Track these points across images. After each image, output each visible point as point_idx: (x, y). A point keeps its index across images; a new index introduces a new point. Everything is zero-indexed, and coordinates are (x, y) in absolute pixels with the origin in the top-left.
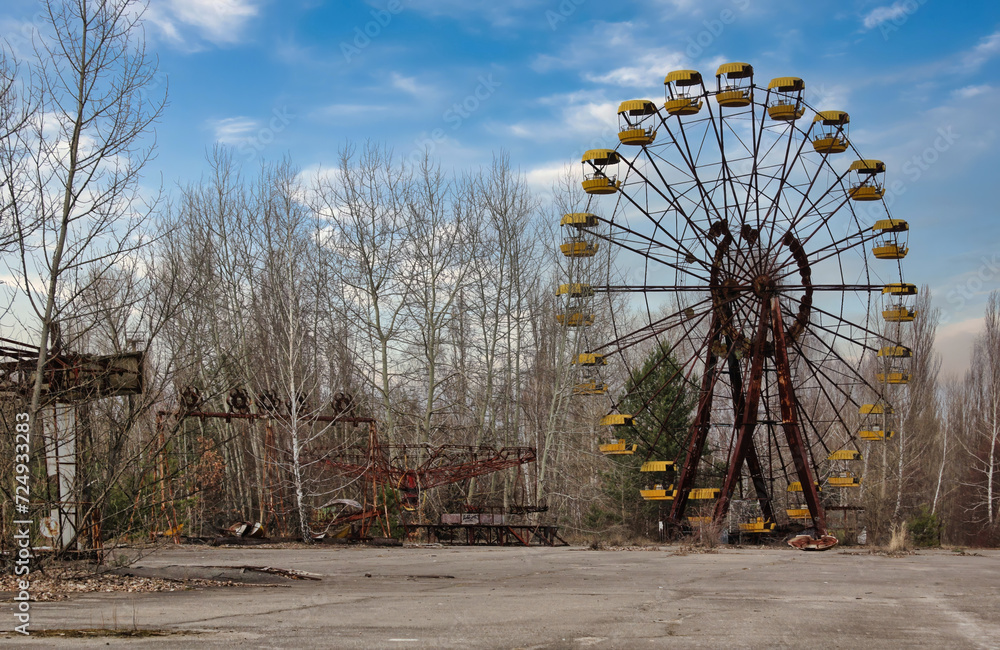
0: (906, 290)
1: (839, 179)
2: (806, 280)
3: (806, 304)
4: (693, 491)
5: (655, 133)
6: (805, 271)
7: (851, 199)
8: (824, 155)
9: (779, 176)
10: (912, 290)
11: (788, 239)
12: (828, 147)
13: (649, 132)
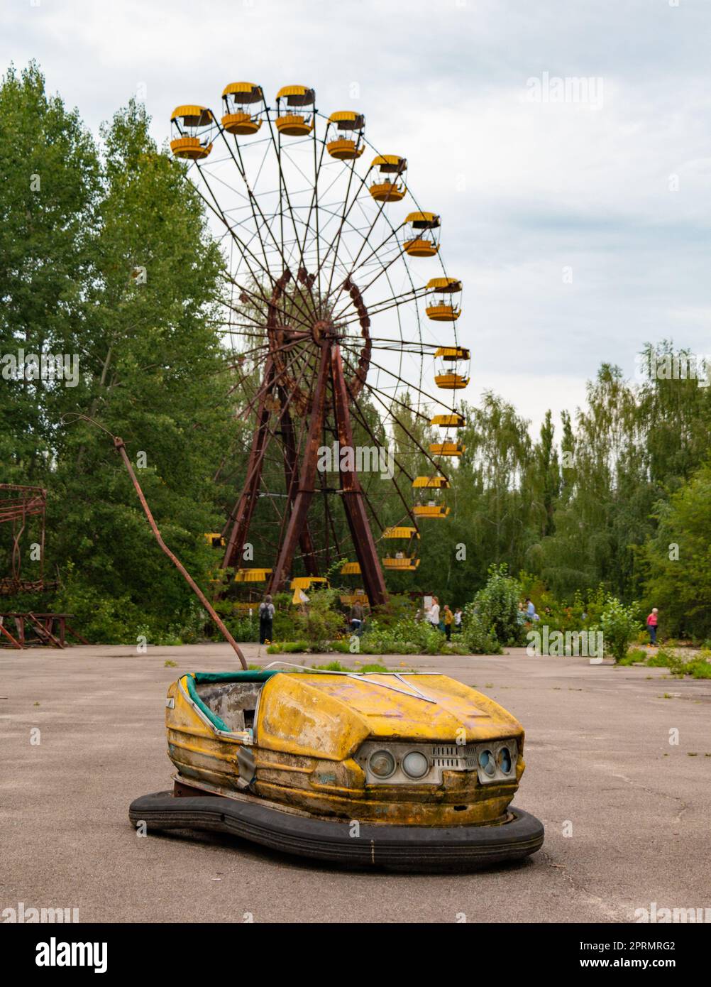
0: (460, 353)
1: (394, 232)
2: (365, 333)
3: (365, 360)
4: (241, 571)
5: (211, 144)
6: (365, 322)
7: (405, 254)
8: (381, 203)
9: (341, 213)
10: (465, 355)
11: (348, 285)
12: (387, 194)
13: (205, 144)
